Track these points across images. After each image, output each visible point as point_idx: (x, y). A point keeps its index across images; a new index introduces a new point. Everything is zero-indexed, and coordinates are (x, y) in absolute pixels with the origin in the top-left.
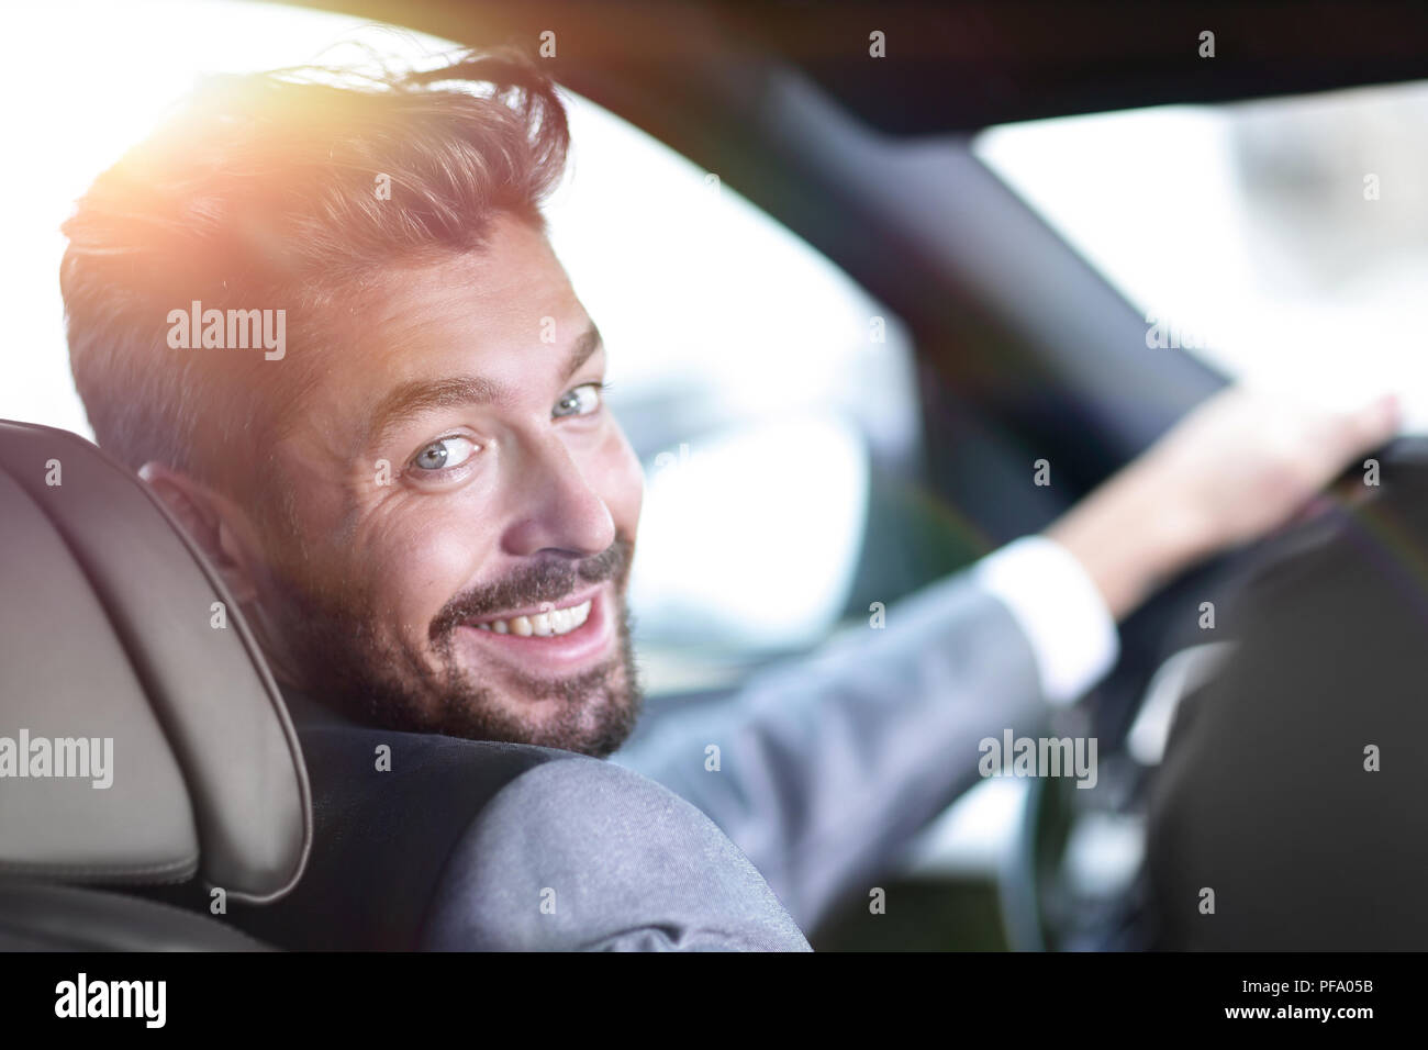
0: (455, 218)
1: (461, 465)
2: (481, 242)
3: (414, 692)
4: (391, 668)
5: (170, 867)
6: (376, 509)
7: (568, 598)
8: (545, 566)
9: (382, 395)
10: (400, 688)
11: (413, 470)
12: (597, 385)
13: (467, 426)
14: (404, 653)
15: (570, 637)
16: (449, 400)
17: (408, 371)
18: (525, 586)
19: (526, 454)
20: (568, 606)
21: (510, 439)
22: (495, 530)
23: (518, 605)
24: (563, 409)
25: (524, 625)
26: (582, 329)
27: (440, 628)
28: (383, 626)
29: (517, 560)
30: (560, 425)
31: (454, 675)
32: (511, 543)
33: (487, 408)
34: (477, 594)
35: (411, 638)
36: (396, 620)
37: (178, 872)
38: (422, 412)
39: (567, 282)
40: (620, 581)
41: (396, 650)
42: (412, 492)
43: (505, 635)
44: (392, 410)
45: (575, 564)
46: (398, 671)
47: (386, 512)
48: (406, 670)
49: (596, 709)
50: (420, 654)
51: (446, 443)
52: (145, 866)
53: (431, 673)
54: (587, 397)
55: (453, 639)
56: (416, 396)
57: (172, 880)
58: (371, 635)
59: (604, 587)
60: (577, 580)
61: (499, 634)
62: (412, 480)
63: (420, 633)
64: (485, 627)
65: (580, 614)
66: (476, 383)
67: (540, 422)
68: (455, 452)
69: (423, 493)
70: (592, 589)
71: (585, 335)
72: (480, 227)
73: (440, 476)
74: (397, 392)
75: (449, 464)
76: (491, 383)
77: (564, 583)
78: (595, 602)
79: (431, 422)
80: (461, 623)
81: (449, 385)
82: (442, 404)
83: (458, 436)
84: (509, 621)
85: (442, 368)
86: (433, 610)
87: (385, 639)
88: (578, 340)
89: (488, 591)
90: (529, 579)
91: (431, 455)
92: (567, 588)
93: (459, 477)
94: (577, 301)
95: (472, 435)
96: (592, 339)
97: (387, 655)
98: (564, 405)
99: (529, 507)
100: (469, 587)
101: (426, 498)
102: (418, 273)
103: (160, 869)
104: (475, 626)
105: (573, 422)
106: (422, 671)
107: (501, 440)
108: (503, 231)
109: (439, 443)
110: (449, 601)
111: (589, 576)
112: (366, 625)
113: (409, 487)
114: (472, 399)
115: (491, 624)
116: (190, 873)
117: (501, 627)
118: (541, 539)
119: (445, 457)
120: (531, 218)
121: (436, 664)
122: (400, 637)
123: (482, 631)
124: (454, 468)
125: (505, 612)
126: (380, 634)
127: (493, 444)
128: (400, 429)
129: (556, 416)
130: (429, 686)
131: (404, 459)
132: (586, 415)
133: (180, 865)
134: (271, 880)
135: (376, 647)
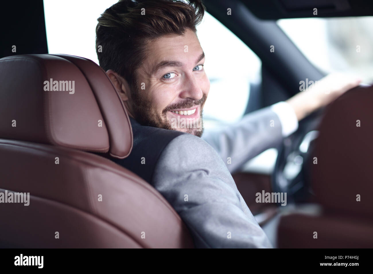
0: (178, 28)
1: (173, 78)
2: (183, 34)
3: (158, 124)
4: (154, 118)
5: (103, 149)
6: (155, 85)
7: (192, 108)
8: (187, 101)
9: (159, 63)
10: (155, 122)
11: (163, 78)
12: (203, 65)
13: (175, 71)
14: (157, 115)
15: (191, 116)
16: (172, 65)
17: (165, 59)
18: (183, 105)
19: (186, 78)
20: (191, 110)
21: (184, 75)
22: (178, 92)
23: (181, 108)
24: (195, 69)
25: (182, 113)
26: (201, 53)
27: (165, 111)
28: (153, 109)
29: (181, 99)
30: (194, 72)
31: (166, 121)
32: (181, 95)
33: (180, 67)
34: (173, 105)
35: (158, 113)
36: (156, 108)
37: (105, 150)
38: (166, 67)
39: (199, 43)
40: (202, 105)
41: (155, 114)
42: (163, 83)
43: (177, 114)
44: (160, 66)
45: (194, 101)
46: (155, 119)
47: (157, 86)
48: (157, 119)
49: (195, 131)
50: (160, 116)
51: (171, 74)
52: (98, 148)
53: (161, 120)
54: (200, 67)
55: (167, 114)
56: (166, 64)
57: (103, 152)
58: (150, 111)
59: (199, 106)
60: (194, 104)
61: (176, 114)
62: (163, 80)
63: (160, 112)
64: (174, 112)
65: (193, 111)
66: (179, 63)
67: (190, 72)
68: (172, 75)
69: (165, 83)
70: (196, 106)
71: (202, 55)
72: (183, 30)
73: (168, 80)
74: (162, 62)
75: (171, 78)
76: (181, 63)
77: (191, 105)
78: (197, 109)
79: (168, 69)
80: (169, 111)
81: (173, 62)
82: (171, 66)
83: (173, 73)
84: (178, 111)
85: (171, 59)
86: (164, 107)
87: (153, 112)
88: (200, 56)
89: (175, 105)
90: (184, 103)
91: (167, 76)
92: (191, 106)
93: (173, 81)
94: (201, 47)
95: (176, 73)
96: (203, 56)
97: (153, 115)
98: (196, 68)
99: (186, 88)
100: (171, 104)
101: (165, 84)
102: (169, 39)
103: (101, 150)
104: (172, 112)
105: (197, 72)
106: (160, 120)
107: (182, 74)
108: (188, 32)
109: (169, 74)
110: (167, 106)
111: (196, 104)
112: (149, 108)
113: (162, 82)
114: (177, 66)
115: (175, 111)
116: (107, 151)
117: (177, 112)
118: (187, 95)
119: (170, 76)
120: (194, 29)
121: (163, 119)
122: (156, 112)
123: (173, 113)
124: (172, 79)
125: (178, 109)
126: (152, 111)
127: (180, 75)
128: (161, 70)
129: (193, 70)
130: (161, 123)
131: (161, 76)
132: (199, 71)
133: (105, 149)
134: (124, 154)
135: (151, 113)
